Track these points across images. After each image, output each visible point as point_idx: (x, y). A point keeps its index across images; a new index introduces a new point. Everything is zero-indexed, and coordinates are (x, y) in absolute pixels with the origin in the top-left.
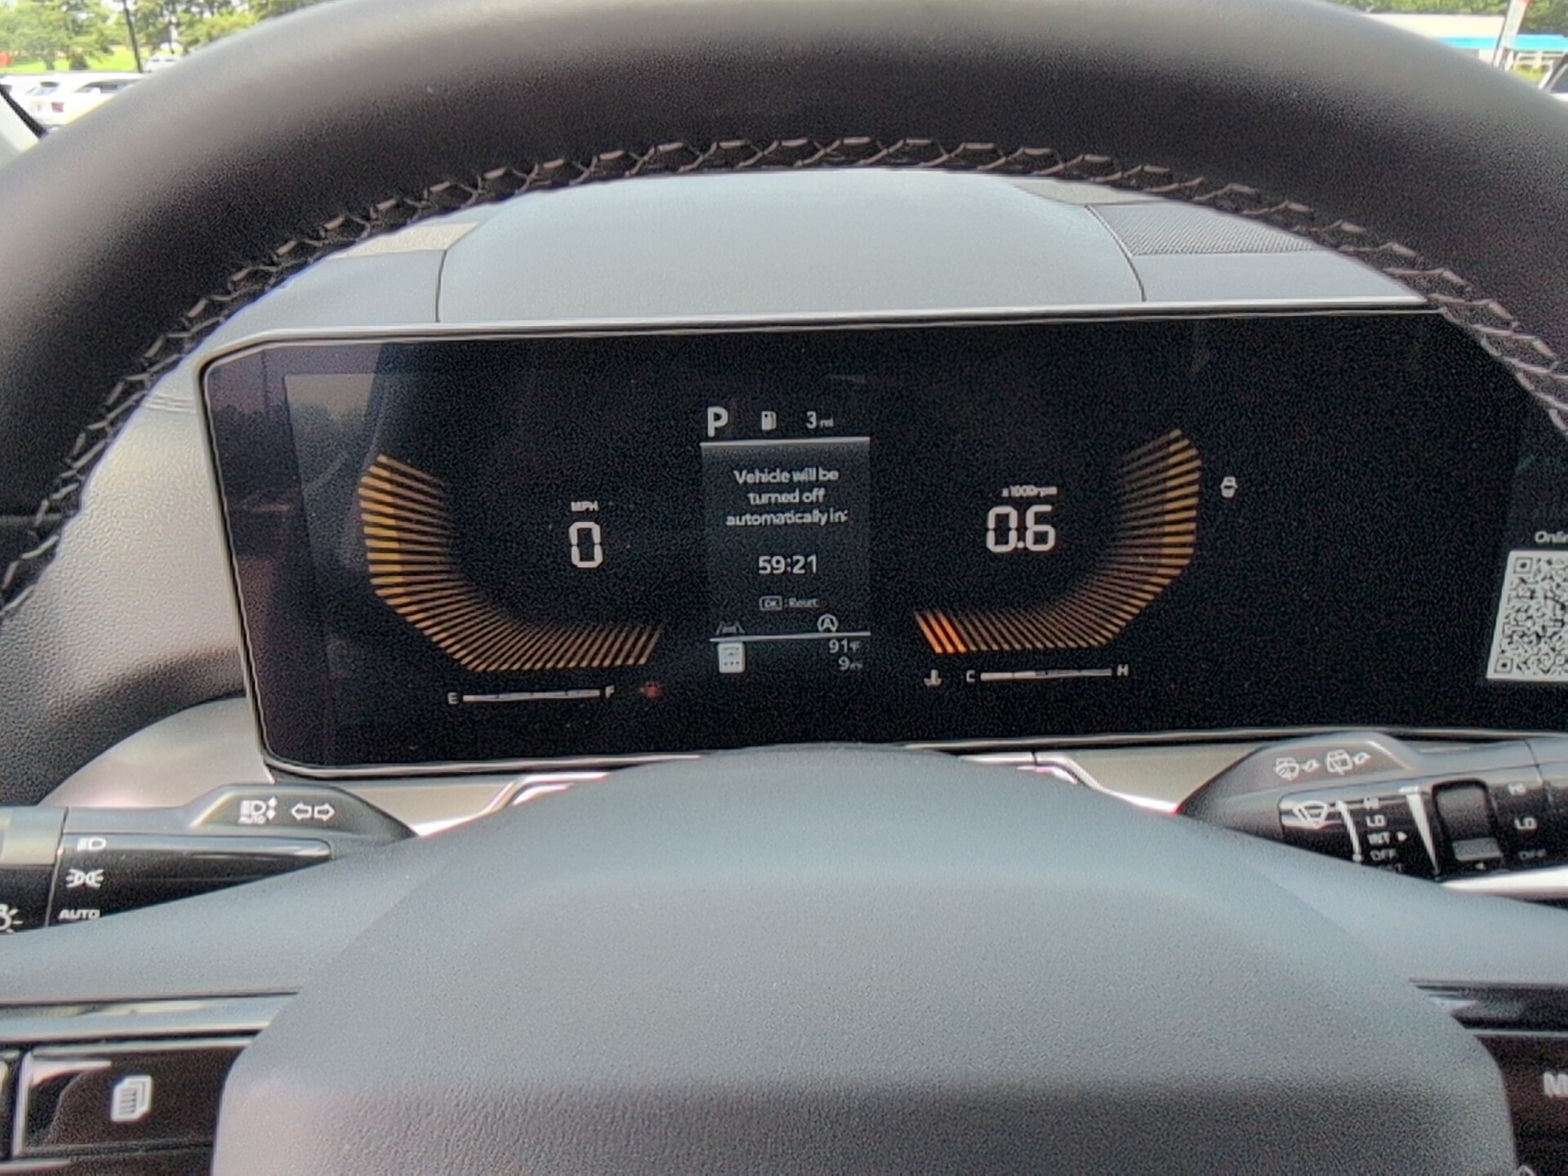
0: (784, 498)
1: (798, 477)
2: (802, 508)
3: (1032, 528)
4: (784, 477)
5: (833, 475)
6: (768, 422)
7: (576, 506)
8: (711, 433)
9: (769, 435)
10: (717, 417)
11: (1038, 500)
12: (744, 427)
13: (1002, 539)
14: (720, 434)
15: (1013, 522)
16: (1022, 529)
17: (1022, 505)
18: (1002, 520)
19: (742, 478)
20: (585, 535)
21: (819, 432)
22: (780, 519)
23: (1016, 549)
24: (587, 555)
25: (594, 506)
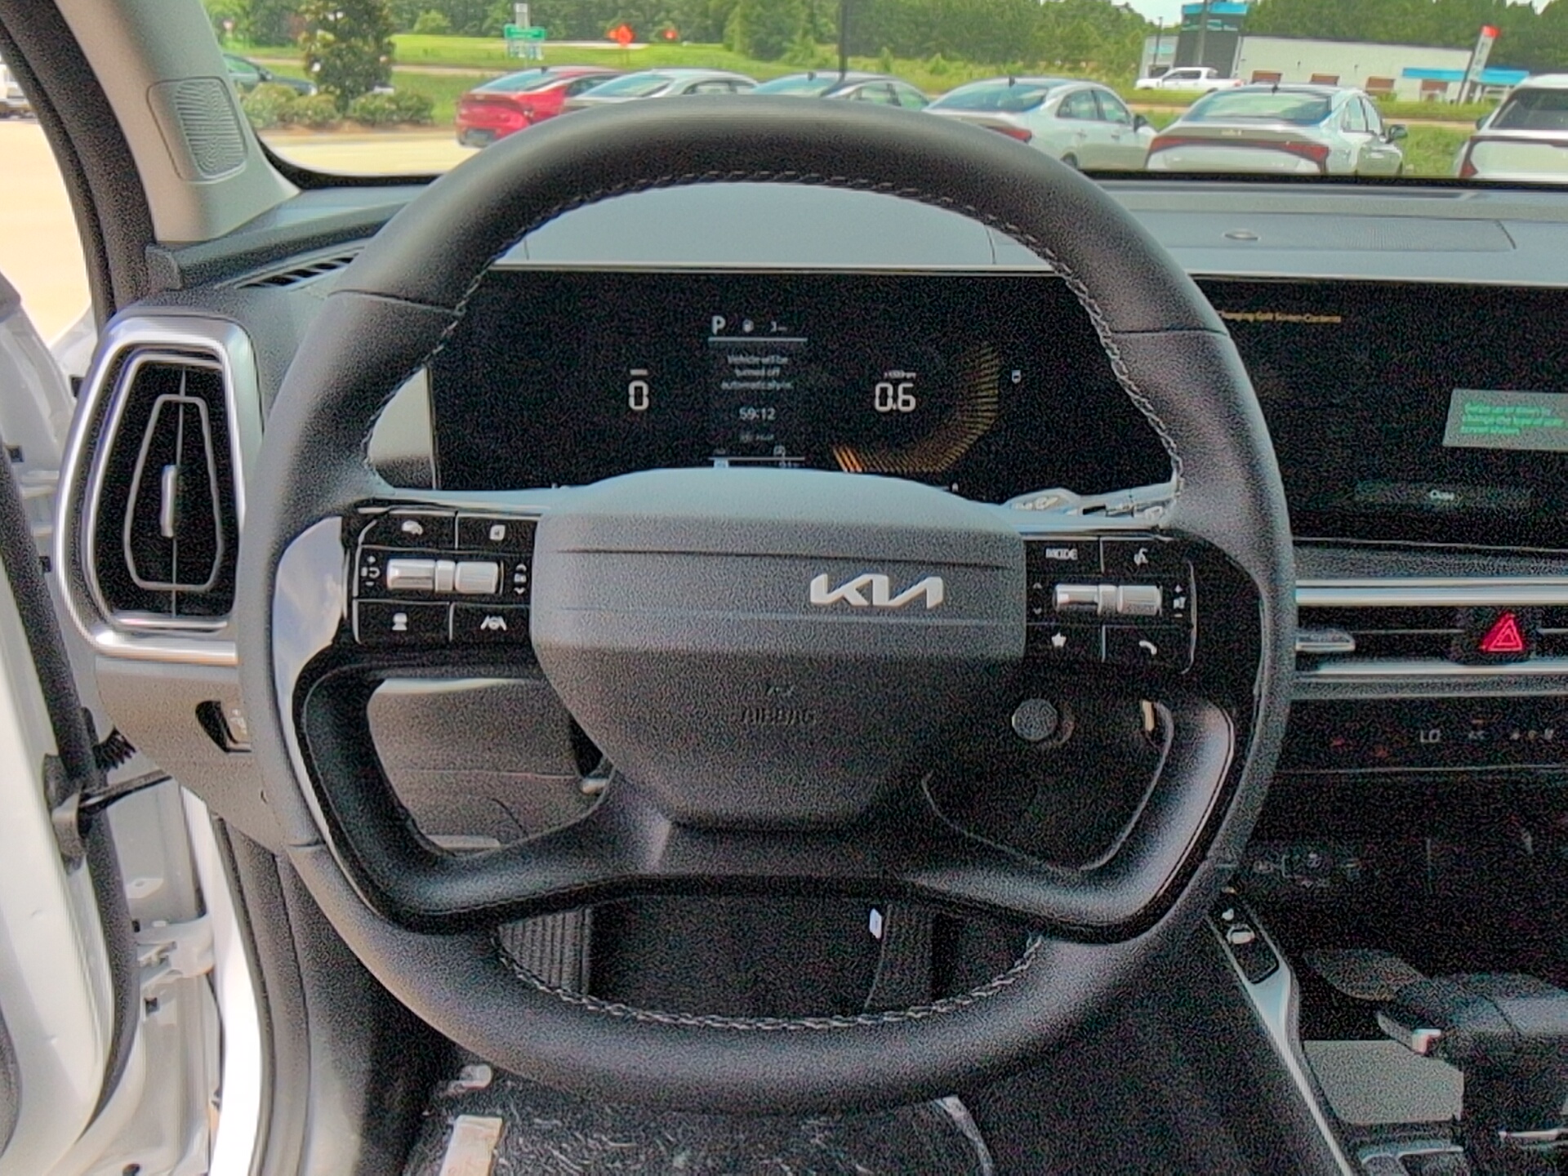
0: (756, 373)
1: (766, 360)
2: (767, 379)
3: (901, 397)
4: (756, 360)
5: (785, 360)
6: (748, 327)
7: (634, 372)
8: (715, 331)
9: (750, 334)
10: (718, 323)
11: (905, 380)
12: (733, 329)
13: (883, 403)
14: (720, 333)
15: (890, 392)
16: (895, 399)
17: (896, 383)
18: (884, 391)
19: (732, 359)
20: (639, 390)
21: (778, 334)
22: (754, 385)
23: (892, 410)
24: (639, 402)
25: (643, 372)
